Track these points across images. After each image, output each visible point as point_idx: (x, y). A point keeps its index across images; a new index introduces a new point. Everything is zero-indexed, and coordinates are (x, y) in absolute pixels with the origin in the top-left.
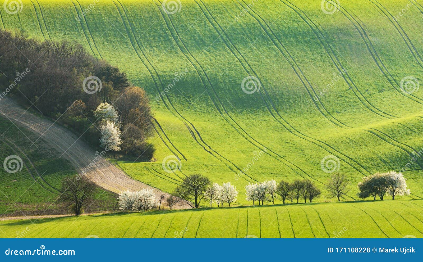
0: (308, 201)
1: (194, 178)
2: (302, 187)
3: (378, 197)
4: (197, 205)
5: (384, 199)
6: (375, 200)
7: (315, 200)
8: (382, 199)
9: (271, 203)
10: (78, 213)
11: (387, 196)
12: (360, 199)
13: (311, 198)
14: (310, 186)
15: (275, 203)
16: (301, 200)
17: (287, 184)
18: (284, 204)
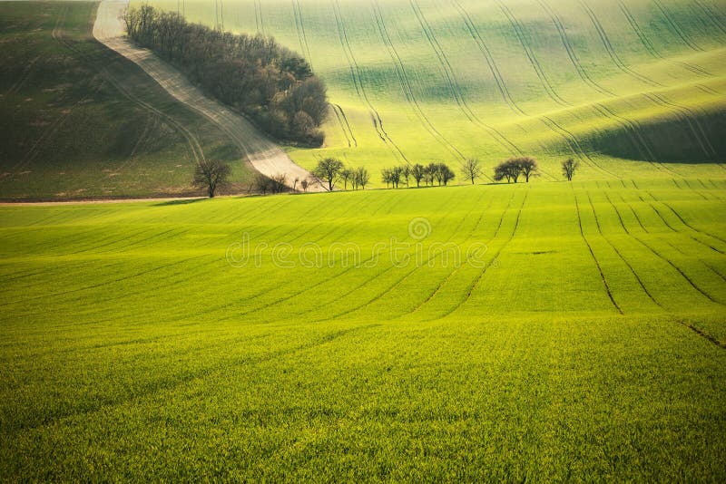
0: (442, 183)
1: (329, 161)
2: (437, 170)
3: (512, 180)
4: (331, 189)
5: (518, 181)
6: (509, 183)
7: (450, 183)
8: (516, 182)
9: (405, 186)
10: (212, 196)
11: (521, 178)
12: (496, 182)
13: (445, 182)
14: (444, 169)
15: (410, 186)
16: (436, 183)
17: (421, 167)
18: (419, 187)
